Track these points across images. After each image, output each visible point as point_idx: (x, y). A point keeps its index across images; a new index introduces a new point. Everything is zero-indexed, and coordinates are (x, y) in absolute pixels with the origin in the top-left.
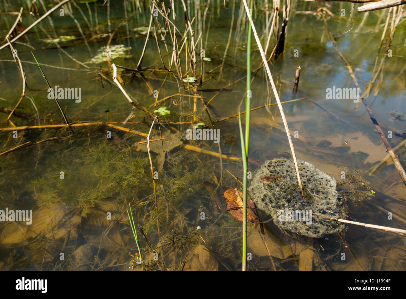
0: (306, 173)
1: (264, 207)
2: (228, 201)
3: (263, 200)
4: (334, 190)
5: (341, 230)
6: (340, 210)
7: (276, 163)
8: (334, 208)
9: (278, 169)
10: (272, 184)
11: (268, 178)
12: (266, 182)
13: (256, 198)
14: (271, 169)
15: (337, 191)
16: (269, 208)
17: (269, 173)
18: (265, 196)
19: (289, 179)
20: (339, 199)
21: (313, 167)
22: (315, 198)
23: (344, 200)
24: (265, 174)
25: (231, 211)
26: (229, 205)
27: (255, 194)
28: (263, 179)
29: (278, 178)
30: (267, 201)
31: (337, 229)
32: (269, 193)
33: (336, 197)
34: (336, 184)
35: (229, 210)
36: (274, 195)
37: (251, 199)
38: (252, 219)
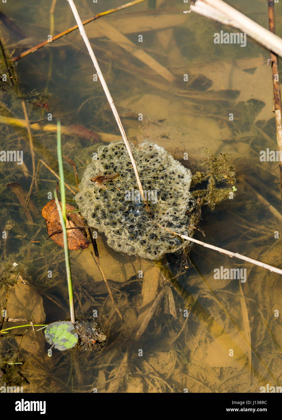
0: (154, 165)
1: (95, 225)
2: (49, 222)
3: (94, 215)
4: (187, 191)
5: (184, 248)
6: (188, 221)
7: (113, 150)
8: (182, 217)
9: (115, 160)
10: (106, 188)
11: (100, 179)
12: (97, 185)
13: (85, 212)
14: (106, 161)
15: (189, 191)
16: (101, 226)
17: (103, 170)
18: (97, 208)
19: (129, 178)
20: (190, 204)
21: (165, 153)
22: (160, 205)
23: (197, 204)
24: (97, 171)
25: (54, 236)
26: (50, 229)
27: (83, 204)
28: (95, 181)
29: (115, 177)
30: (99, 215)
31: (181, 246)
32: (102, 204)
33: (188, 201)
34: (191, 180)
35: (52, 235)
36: (109, 206)
37: (79, 213)
38: (81, 244)
